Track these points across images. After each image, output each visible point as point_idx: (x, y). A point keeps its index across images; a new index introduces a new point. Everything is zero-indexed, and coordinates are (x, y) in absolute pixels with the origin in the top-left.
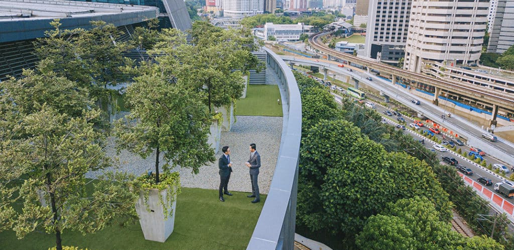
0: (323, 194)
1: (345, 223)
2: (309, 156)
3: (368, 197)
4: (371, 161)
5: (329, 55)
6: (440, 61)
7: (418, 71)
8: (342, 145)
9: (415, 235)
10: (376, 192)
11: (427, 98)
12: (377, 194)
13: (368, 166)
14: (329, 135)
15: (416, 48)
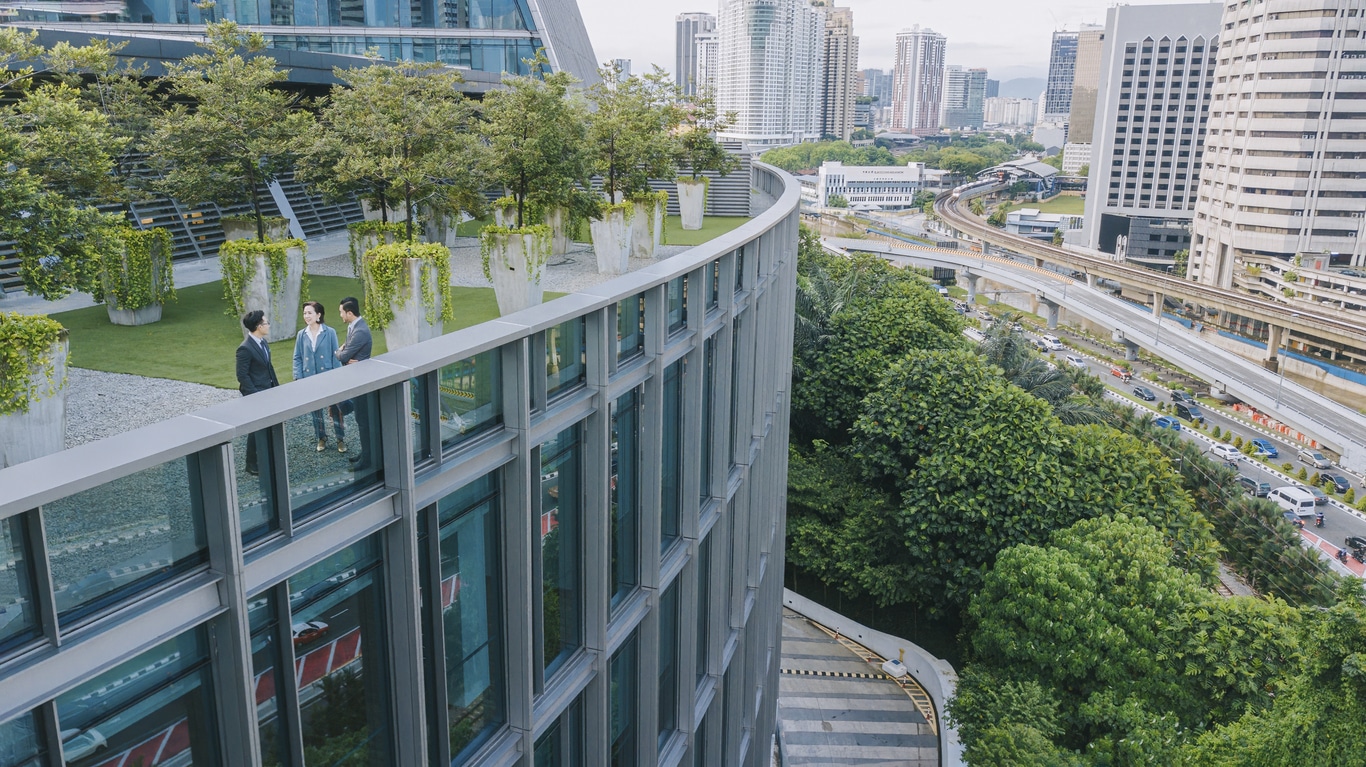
0: (904, 513)
1: (954, 580)
2: (879, 430)
3: (1007, 519)
4: (1017, 435)
5: (987, 244)
6: (1286, 257)
7: (1226, 284)
8: (957, 405)
9: (1103, 588)
10: (1028, 505)
11: (1247, 354)
12: (1029, 511)
13: (1010, 445)
14: (928, 381)
15: (1219, 222)
